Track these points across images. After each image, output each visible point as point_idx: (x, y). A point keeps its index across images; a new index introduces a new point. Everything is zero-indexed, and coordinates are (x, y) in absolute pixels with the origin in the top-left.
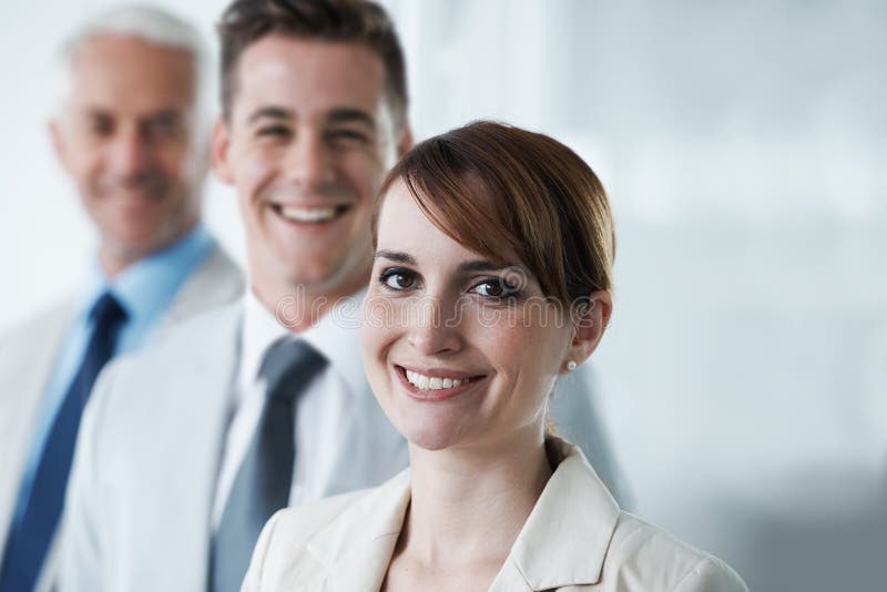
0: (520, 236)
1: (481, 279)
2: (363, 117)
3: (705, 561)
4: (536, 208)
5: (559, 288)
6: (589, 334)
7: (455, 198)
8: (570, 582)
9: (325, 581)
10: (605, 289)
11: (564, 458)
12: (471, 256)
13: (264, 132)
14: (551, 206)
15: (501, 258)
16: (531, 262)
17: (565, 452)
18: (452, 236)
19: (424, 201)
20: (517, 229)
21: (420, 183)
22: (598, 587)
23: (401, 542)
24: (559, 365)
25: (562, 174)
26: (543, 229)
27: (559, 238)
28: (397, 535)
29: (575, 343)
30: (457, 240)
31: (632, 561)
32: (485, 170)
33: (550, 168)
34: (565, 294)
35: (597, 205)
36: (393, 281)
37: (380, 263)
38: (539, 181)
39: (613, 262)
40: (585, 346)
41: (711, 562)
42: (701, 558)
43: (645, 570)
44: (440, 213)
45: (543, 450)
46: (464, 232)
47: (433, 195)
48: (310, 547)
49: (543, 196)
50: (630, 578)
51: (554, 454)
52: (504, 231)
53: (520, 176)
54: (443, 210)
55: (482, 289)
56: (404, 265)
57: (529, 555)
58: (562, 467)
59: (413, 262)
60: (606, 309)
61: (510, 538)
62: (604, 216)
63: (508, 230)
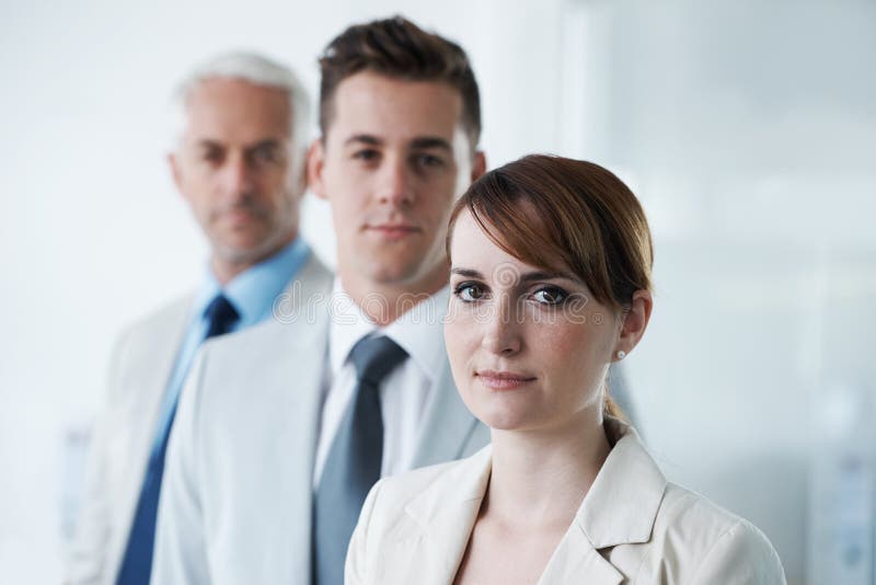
0: (569, 250)
1: (539, 287)
2: (443, 144)
3: (738, 524)
4: (579, 225)
5: (605, 289)
6: (634, 326)
7: (511, 220)
8: (625, 541)
9: (421, 539)
10: (645, 288)
11: (621, 436)
12: (528, 269)
13: (356, 156)
14: (593, 221)
15: (553, 269)
16: (579, 269)
17: (622, 431)
18: (511, 253)
19: (486, 225)
20: (565, 244)
21: (482, 211)
22: (648, 546)
23: (484, 507)
24: (610, 355)
25: (601, 194)
26: (588, 242)
27: (602, 248)
28: (481, 501)
29: (623, 335)
30: (516, 256)
31: (677, 523)
32: (536, 197)
33: (591, 190)
34: (612, 295)
35: (633, 218)
36: (466, 294)
37: (455, 278)
38: (583, 202)
39: (651, 266)
40: (632, 337)
41: (743, 526)
42: (734, 522)
43: (688, 531)
44: (500, 235)
45: (602, 430)
46: (519, 249)
47: (494, 220)
48: (407, 510)
49: (586, 215)
50: (675, 538)
51: (612, 434)
52: (553, 245)
53: (565, 198)
54: (502, 232)
55: (540, 296)
56: (475, 279)
57: (592, 518)
58: (619, 445)
59: (480, 276)
60: (648, 305)
61: (577, 503)
62: (640, 226)
63: (557, 244)
